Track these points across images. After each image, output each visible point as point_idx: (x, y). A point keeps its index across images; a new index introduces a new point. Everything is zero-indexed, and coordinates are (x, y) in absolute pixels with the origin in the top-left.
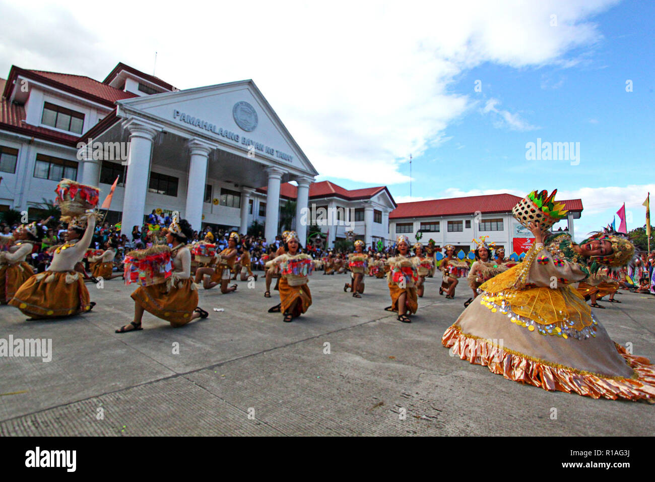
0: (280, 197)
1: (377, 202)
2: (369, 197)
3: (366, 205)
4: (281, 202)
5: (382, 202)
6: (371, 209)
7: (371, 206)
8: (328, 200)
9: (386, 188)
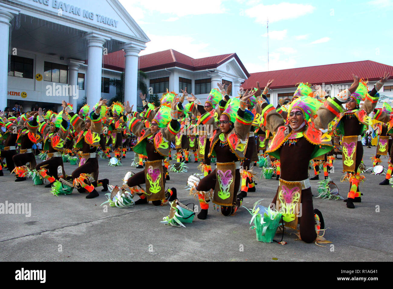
0: (103, 67)
1: (226, 71)
2: (215, 66)
3: (213, 75)
4: (104, 72)
5: (231, 71)
6: (219, 79)
7: (218, 76)
8: (169, 70)
9: (235, 56)
